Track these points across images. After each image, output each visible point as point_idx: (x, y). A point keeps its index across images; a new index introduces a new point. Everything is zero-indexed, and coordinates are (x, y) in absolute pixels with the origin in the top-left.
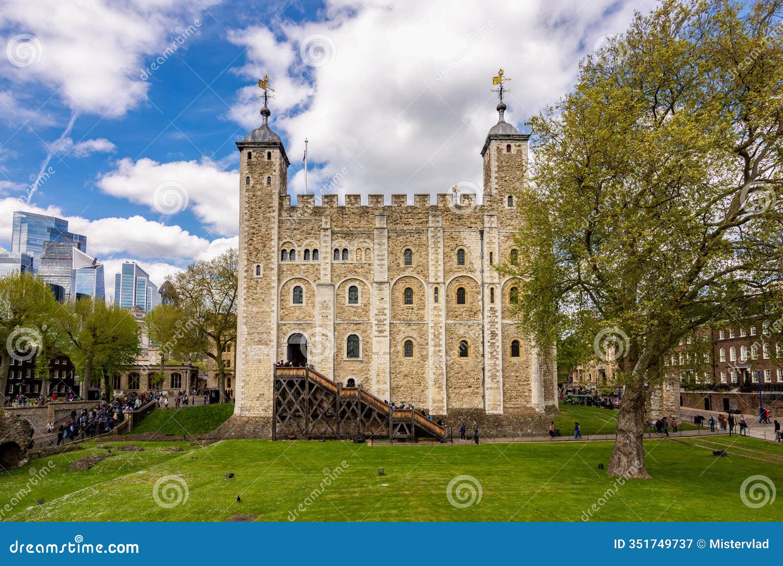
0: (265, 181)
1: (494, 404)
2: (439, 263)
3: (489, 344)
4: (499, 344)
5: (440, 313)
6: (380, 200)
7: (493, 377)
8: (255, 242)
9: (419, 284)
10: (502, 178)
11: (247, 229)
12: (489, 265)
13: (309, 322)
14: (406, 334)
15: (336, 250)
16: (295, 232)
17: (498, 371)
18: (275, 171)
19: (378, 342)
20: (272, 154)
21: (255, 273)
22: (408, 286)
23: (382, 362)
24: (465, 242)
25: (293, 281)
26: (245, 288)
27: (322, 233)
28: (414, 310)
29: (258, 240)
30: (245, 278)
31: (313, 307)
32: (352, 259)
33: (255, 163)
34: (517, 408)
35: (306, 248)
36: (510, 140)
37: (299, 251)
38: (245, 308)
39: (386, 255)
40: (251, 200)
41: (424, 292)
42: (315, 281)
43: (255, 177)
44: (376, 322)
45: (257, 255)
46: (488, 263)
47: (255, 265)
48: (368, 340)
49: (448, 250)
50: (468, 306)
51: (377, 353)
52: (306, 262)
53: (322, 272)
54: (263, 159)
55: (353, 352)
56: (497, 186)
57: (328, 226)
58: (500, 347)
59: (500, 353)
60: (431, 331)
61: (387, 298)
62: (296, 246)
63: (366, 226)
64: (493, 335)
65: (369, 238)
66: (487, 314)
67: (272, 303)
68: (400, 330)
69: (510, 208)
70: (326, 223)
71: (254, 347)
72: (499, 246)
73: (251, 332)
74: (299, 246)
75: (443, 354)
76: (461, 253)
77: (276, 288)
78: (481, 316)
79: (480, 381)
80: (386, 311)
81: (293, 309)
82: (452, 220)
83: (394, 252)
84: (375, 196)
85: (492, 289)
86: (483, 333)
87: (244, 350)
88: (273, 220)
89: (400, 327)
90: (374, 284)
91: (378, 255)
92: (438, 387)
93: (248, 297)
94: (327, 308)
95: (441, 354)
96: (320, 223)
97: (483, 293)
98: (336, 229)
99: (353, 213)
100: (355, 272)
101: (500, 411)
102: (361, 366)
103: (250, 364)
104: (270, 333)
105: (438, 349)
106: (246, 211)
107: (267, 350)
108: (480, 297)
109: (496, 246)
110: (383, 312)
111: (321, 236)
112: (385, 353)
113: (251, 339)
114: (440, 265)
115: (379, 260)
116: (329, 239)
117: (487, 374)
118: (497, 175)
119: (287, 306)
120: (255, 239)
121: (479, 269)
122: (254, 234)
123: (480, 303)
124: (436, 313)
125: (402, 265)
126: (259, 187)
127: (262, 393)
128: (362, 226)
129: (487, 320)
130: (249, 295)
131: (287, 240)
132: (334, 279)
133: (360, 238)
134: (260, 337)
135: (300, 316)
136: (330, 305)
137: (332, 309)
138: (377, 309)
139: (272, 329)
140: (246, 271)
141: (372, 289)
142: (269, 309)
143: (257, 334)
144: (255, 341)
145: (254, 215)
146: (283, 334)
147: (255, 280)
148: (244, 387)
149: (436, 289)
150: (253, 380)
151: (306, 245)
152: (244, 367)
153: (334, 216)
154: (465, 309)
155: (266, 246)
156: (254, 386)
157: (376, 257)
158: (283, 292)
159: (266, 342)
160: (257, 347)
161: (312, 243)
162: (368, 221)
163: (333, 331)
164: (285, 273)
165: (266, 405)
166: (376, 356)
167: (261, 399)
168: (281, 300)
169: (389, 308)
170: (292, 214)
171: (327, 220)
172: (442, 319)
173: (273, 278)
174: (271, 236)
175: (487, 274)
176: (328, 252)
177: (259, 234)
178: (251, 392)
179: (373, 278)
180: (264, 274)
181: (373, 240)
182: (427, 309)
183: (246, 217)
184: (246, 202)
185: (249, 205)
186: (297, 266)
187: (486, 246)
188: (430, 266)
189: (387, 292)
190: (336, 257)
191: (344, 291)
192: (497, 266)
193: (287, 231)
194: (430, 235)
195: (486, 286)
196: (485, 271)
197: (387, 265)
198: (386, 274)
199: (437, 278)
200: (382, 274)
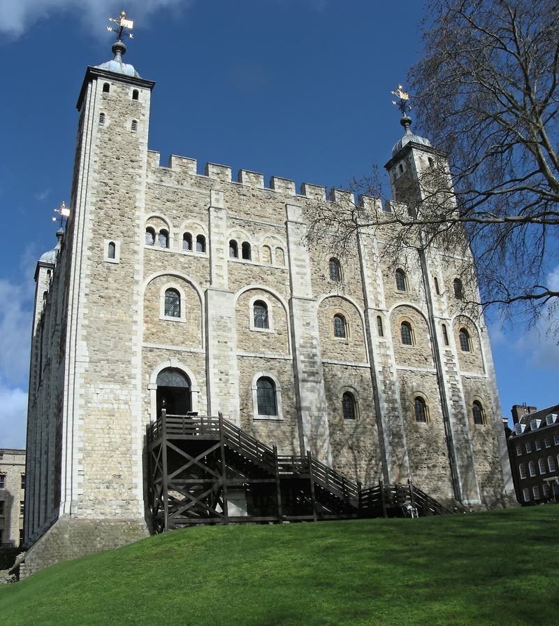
0: (129, 125)
2: (378, 282)
3: (452, 403)
4: (463, 402)
5: (388, 353)
6: (290, 186)
8: (108, 206)
9: (353, 310)
12: (436, 294)
13: (192, 350)
14: (343, 381)
15: (233, 244)
16: (168, 204)
18: (143, 115)
19: (307, 391)
20: (140, 94)
21: (106, 253)
22: (338, 311)
23: (317, 423)
24: (402, 259)
25: (164, 279)
26: (87, 276)
27: (213, 214)
28: (349, 347)
29: (112, 203)
30: (89, 259)
31: (199, 325)
32: (258, 260)
33: (114, 98)
35: (187, 231)
36: (431, 153)
37: (175, 234)
38: (87, 311)
39: (307, 261)
40: (105, 145)
41: (360, 322)
42: (202, 283)
43: (114, 116)
44: (302, 358)
45: (110, 226)
46: (434, 291)
47: (107, 242)
48: (289, 387)
49: (385, 267)
50: (416, 347)
51: (308, 409)
52: (187, 252)
53: (215, 271)
54: (127, 98)
55: (267, 406)
57: (221, 206)
58: (465, 407)
59: (466, 416)
60: (379, 378)
61: (315, 323)
62: (171, 225)
63: (274, 216)
64: (455, 390)
65: (279, 233)
66: (443, 360)
67: (135, 308)
70: (217, 200)
71: (101, 386)
72: (442, 272)
73: (95, 357)
74: (174, 226)
75: (399, 413)
76: (400, 274)
77: (141, 283)
78: (433, 364)
80: (315, 342)
81: (164, 324)
83: (316, 259)
84: (283, 179)
85: (444, 327)
86: (441, 386)
87: (83, 391)
88: (138, 179)
89: (334, 369)
90: (295, 301)
91: (295, 259)
93: (93, 293)
95: (396, 414)
96: (208, 199)
97: (434, 330)
98: (231, 212)
99: (253, 196)
100: (262, 279)
101: (477, 501)
102: (281, 430)
103: (92, 417)
104: (129, 362)
106: (97, 159)
107: (125, 392)
110: (312, 343)
111: (212, 218)
113: (95, 371)
114: (379, 285)
115: (297, 266)
116: (223, 223)
118: (424, 187)
119: (156, 319)
120: (108, 202)
121: (423, 299)
123: (430, 345)
124: (382, 351)
125: (329, 280)
126: (118, 129)
127: (117, 473)
128: (268, 215)
129: (444, 368)
130: (94, 289)
131: (157, 214)
132: (232, 284)
133: (266, 231)
134: (112, 367)
135: (176, 338)
136: (229, 325)
137: (234, 330)
138: (303, 338)
139: (133, 354)
140: (91, 248)
141: (291, 308)
142: (128, 318)
143: (106, 362)
144: (104, 374)
145: (108, 166)
146: (149, 366)
147: (106, 265)
148: (83, 462)
149: (379, 317)
150: (99, 448)
151: (186, 227)
152: (81, 422)
153: (227, 194)
154: (414, 352)
155: (126, 215)
156: (101, 459)
157: (293, 262)
158: (149, 295)
159: (123, 377)
160: (106, 386)
161: (196, 225)
162: (275, 210)
163: (236, 367)
164: (152, 263)
165: (125, 496)
166: (307, 413)
167: (116, 486)
168: (146, 307)
169: (318, 337)
170: (163, 179)
171: (218, 197)
172: (392, 361)
173: (137, 267)
174: (135, 202)
175: (435, 305)
176: (222, 243)
177: (115, 195)
178: (97, 471)
179: (290, 291)
180: (121, 259)
181: (286, 236)
182: (367, 346)
183: (96, 167)
184: (96, 146)
185: (102, 151)
186: (173, 255)
187: (429, 269)
188: (367, 284)
189: (313, 315)
190: (234, 252)
191: (247, 306)
192: (444, 296)
193: (157, 200)
194: (362, 243)
195: (436, 321)
196: (433, 301)
197: (309, 274)
198: (310, 287)
199: (377, 302)
200: (304, 288)
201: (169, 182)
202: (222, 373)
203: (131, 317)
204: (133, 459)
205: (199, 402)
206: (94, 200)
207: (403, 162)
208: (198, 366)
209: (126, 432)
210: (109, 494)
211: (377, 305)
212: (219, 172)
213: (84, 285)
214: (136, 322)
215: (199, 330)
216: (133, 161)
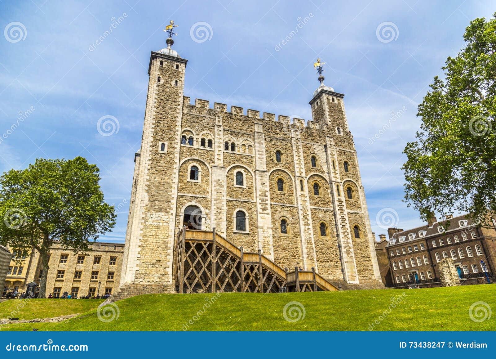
0: (173, 83)
1: (352, 276)
2: (301, 163)
3: (341, 226)
4: (348, 226)
5: (306, 199)
6: (257, 114)
7: (348, 252)
8: (162, 125)
9: (288, 176)
10: (332, 116)
11: (155, 113)
12: (333, 169)
13: (204, 196)
14: (281, 215)
15: (226, 144)
16: (194, 124)
17: (350, 248)
18: (181, 78)
19: (262, 218)
20: (180, 66)
21: (160, 149)
22: (280, 177)
23: (266, 235)
24: (315, 151)
25: (191, 161)
26: (150, 160)
27: (216, 128)
28: (285, 196)
29: (164, 123)
30: (150, 151)
31: (207, 184)
32: (239, 151)
33: (165, 69)
34: (366, 279)
35: (203, 137)
36: (333, 95)
37: (197, 139)
38: (148, 177)
39: (264, 152)
40: (161, 94)
41: (292, 183)
42: (210, 163)
43: (165, 78)
44: (260, 201)
45: (162, 135)
46: (332, 167)
47: (160, 143)
48: (253, 216)
49: (306, 155)
50: (322, 196)
51: (262, 228)
52: (202, 148)
53: (216, 157)
54: (172, 68)
55: (241, 226)
56: (330, 120)
57: (221, 124)
58: (349, 229)
59: (350, 234)
60: (301, 212)
61: (267, 184)
62: (195, 134)
63: (248, 129)
64: (343, 219)
65: (251, 138)
66: (337, 203)
67: (174, 176)
68: (277, 211)
69: (339, 134)
70: (219, 121)
71: (154, 213)
72: (338, 158)
74: (197, 135)
75: (311, 231)
76: (314, 158)
77: (178, 163)
78: (331, 205)
79: (338, 256)
80: (267, 193)
81: (190, 183)
82: (306, 135)
83: (269, 151)
84: (254, 111)
85: (337, 186)
86: (335, 218)
87: (144, 216)
88: (178, 111)
89: (277, 207)
90: (257, 172)
91: (258, 151)
92: (310, 260)
93: (152, 168)
94: (221, 185)
95: (310, 232)
96: (215, 121)
97: (331, 188)
98: (227, 128)
99: (238, 119)
100: (241, 161)
101: (357, 282)
102: (247, 238)
103: (148, 229)
104: (170, 201)
105: (307, 227)
106: (156, 101)
107: (167, 217)
108: (329, 191)
109: (335, 156)
110: (265, 194)
111: (216, 130)
112: (268, 228)
113: (151, 206)
114: (301, 164)
115: (259, 154)
116: (222, 133)
117: (344, 250)
118: (329, 113)
119: (185, 181)
120: (161, 122)
121: (327, 171)
123: (330, 195)
124: (303, 198)
125: (275, 161)
126: (168, 85)
127: (158, 259)
128: (245, 129)
129: (337, 208)
130: (153, 166)
131: (188, 129)
132: (225, 164)
133: (244, 137)
134: (160, 204)
135: (196, 191)
136: (223, 184)
137: (225, 187)
138: (261, 191)
139: (172, 198)
140: (152, 146)
141: (255, 176)
142: (170, 181)
143: (157, 201)
144: (156, 207)
145: (162, 104)
146: (181, 205)
147: (159, 154)
148: (141, 253)
149: (301, 181)
150: (150, 245)
151: (202, 135)
152: (142, 232)
153: (225, 118)
154: (320, 199)
155: (171, 129)
156: (151, 251)
157: (257, 152)
158: (182, 169)
159: (166, 209)
160: (157, 213)
161: (208, 134)
162: (249, 126)
163: (225, 205)
164: (184, 153)
165: (162, 272)
166: (262, 230)
167: (157, 266)
168: (180, 175)
169: (269, 191)
170: (192, 111)
171: (219, 120)
172: (308, 204)
173: (176, 155)
174: (176, 123)
175: (333, 175)
176: (221, 143)
177: (166, 119)
178: (148, 258)
179: (255, 167)
180: (167, 151)
181: (254, 140)
182: (295, 196)
183: (156, 105)
184: (156, 94)
185: (159, 97)
186: (195, 149)
187: (330, 156)
188: (295, 164)
189: (267, 179)
190: (227, 148)
191: (233, 174)
192: (338, 170)
193: (188, 122)
194: (294, 143)
195: (334, 183)
196: (332, 173)
197: (265, 158)
198: (265, 165)
199: (301, 173)
200: (262, 165)
201: (195, 112)
202: (218, 208)
203: (172, 180)
204: (168, 252)
205: (205, 223)
206: (154, 122)
207: (318, 101)
208: (206, 204)
209: (166, 237)
210: (153, 271)
211: (301, 174)
212: (221, 107)
213: (147, 165)
214: (174, 183)
215: (207, 186)
216: (175, 102)
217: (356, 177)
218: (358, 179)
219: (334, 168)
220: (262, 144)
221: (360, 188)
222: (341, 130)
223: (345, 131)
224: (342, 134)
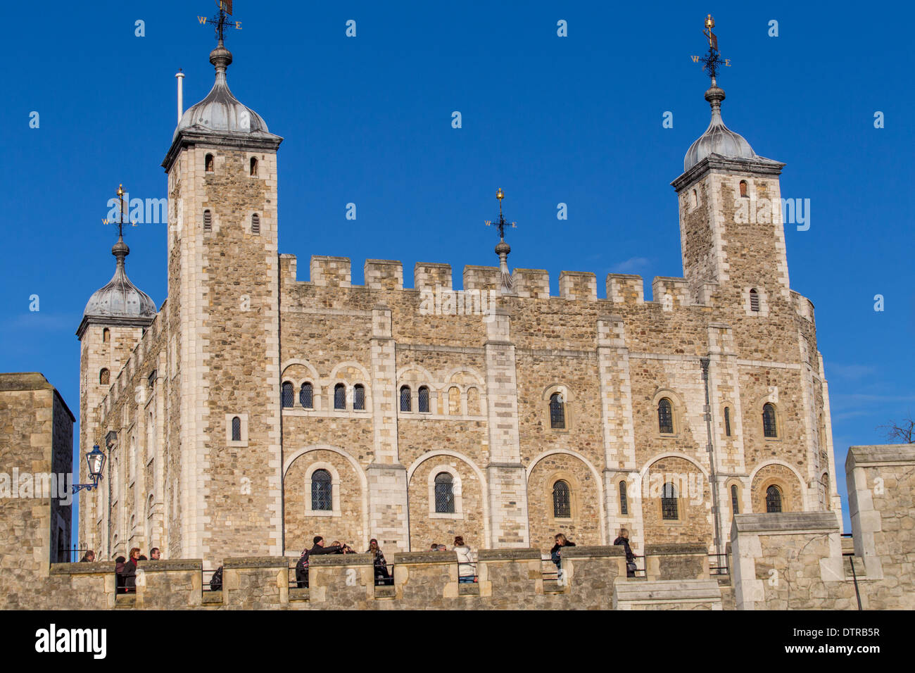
0: (247, 224)
2: (625, 426)
6: (492, 281)
8: (228, 363)
9: (584, 472)
10: (735, 250)
11: (207, 331)
12: (725, 437)
15: (405, 392)
16: (312, 341)
18: (269, 201)
20: (261, 163)
21: (228, 435)
22: (560, 477)
24: (672, 382)
25: (310, 458)
26: (207, 470)
27: (376, 349)
28: (576, 533)
29: (234, 357)
30: (206, 446)
31: (358, 518)
32: (440, 411)
33: (223, 181)
35: (340, 381)
36: (747, 171)
37: (323, 388)
38: (208, 519)
39: (515, 404)
40: (215, 264)
41: (594, 491)
42: (361, 457)
43: (225, 211)
45: (232, 393)
46: (722, 430)
47: (229, 417)
49: (640, 398)
50: (685, 523)
52: (339, 413)
53: (378, 439)
54: (243, 174)
56: (727, 266)
57: (388, 334)
61: (522, 504)
62: (315, 374)
63: (467, 337)
65: (474, 363)
67: (271, 507)
69: (755, 314)
70: (382, 326)
72: (742, 395)
74: (322, 376)
76: (665, 406)
77: (278, 471)
78: (713, 548)
80: (521, 533)
81: (312, 522)
82: (643, 333)
83: (529, 398)
84: (482, 272)
85: (734, 488)
88: (267, 313)
90: (494, 471)
91: (497, 405)
93: (215, 493)
94: (393, 522)
96: (369, 325)
97: (715, 495)
98: (402, 340)
100: (448, 440)
108: (709, 505)
109: (735, 395)
110: (516, 534)
111: (374, 356)
114: (626, 431)
115: (499, 415)
116: (390, 362)
118: (725, 243)
119: (299, 517)
120: (227, 356)
121: (704, 444)
122: (224, 343)
123: (711, 518)
125: (547, 429)
126: (233, 234)
128: (457, 336)
130: (216, 487)
131: (296, 360)
132: (404, 454)
133: (455, 362)
136: (400, 517)
138: (502, 527)
140: (209, 430)
141: (488, 481)
142: (263, 523)
145: (223, 298)
147: (230, 451)
149: (622, 484)
151: (338, 375)
153: (397, 310)
154: (680, 531)
155: (254, 372)
157: (494, 409)
161: (351, 370)
164: (292, 438)
169: (527, 528)
170: (303, 301)
171: (382, 319)
173: (272, 449)
174: (264, 351)
175: (721, 455)
176: (389, 393)
177: (237, 344)
179: (487, 454)
180: (250, 439)
181: (484, 368)
182: (603, 529)
183: (206, 303)
184: (204, 268)
185: (213, 276)
186: (321, 421)
187: (716, 395)
188: (607, 432)
189: (520, 489)
190: (406, 405)
191: (425, 482)
192: (741, 439)
193: (296, 338)
194: (604, 364)
195: (722, 480)
196: (719, 449)
197: (516, 426)
198: (517, 446)
199: (622, 459)
200: (508, 447)
201: (313, 306)
203: (267, 520)
206: (207, 356)
211: (621, 463)
212: (384, 276)
213: (202, 484)
214: (274, 527)
215: (358, 525)
216: (258, 284)
217: (800, 451)
218: (805, 456)
219: (728, 433)
220: (508, 380)
221: (809, 487)
222: (763, 297)
223: (776, 296)
224: (765, 309)
